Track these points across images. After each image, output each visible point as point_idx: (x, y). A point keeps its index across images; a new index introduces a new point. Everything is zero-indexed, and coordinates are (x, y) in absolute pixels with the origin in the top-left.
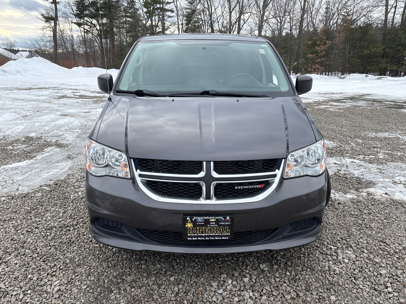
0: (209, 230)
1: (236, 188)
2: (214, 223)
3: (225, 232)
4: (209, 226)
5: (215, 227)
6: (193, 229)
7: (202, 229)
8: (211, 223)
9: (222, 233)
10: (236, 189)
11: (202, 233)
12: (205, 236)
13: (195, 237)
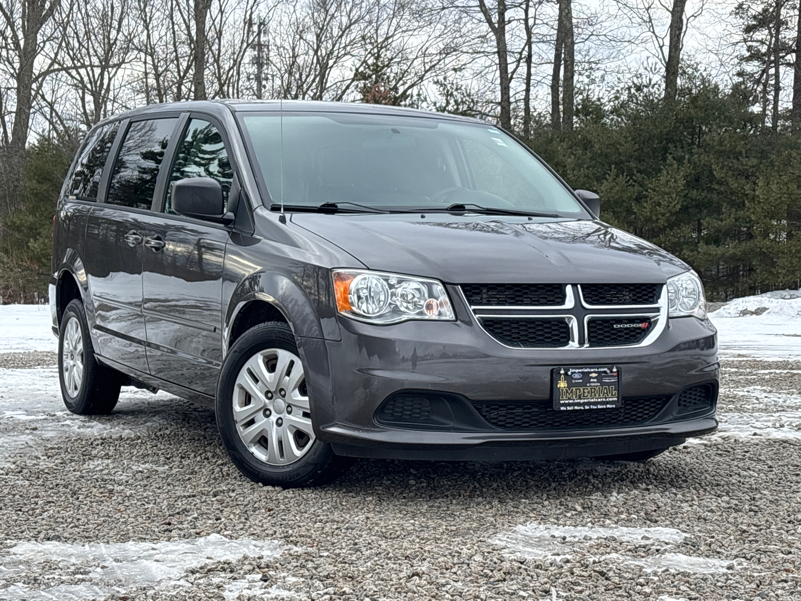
0: (588, 392)
1: (615, 326)
2: (595, 380)
3: (610, 395)
4: (588, 385)
5: (597, 386)
6: (567, 392)
7: (580, 390)
8: (592, 380)
9: (606, 398)
10: (616, 329)
11: (580, 398)
12: (584, 404)
13: (569, 405)
